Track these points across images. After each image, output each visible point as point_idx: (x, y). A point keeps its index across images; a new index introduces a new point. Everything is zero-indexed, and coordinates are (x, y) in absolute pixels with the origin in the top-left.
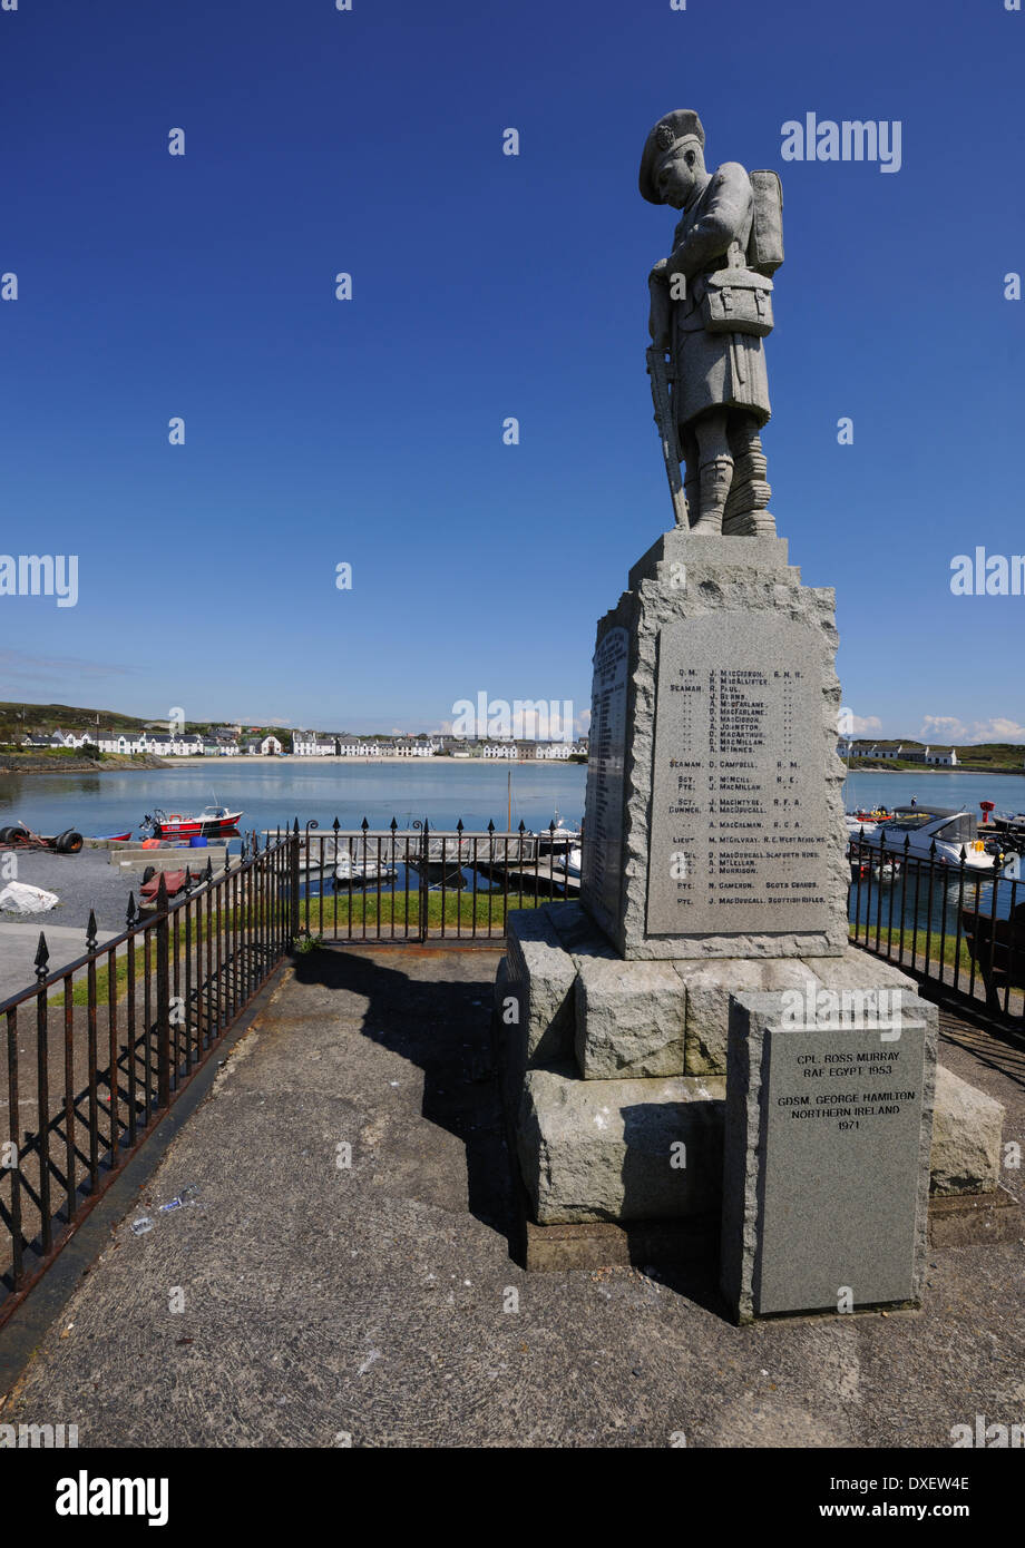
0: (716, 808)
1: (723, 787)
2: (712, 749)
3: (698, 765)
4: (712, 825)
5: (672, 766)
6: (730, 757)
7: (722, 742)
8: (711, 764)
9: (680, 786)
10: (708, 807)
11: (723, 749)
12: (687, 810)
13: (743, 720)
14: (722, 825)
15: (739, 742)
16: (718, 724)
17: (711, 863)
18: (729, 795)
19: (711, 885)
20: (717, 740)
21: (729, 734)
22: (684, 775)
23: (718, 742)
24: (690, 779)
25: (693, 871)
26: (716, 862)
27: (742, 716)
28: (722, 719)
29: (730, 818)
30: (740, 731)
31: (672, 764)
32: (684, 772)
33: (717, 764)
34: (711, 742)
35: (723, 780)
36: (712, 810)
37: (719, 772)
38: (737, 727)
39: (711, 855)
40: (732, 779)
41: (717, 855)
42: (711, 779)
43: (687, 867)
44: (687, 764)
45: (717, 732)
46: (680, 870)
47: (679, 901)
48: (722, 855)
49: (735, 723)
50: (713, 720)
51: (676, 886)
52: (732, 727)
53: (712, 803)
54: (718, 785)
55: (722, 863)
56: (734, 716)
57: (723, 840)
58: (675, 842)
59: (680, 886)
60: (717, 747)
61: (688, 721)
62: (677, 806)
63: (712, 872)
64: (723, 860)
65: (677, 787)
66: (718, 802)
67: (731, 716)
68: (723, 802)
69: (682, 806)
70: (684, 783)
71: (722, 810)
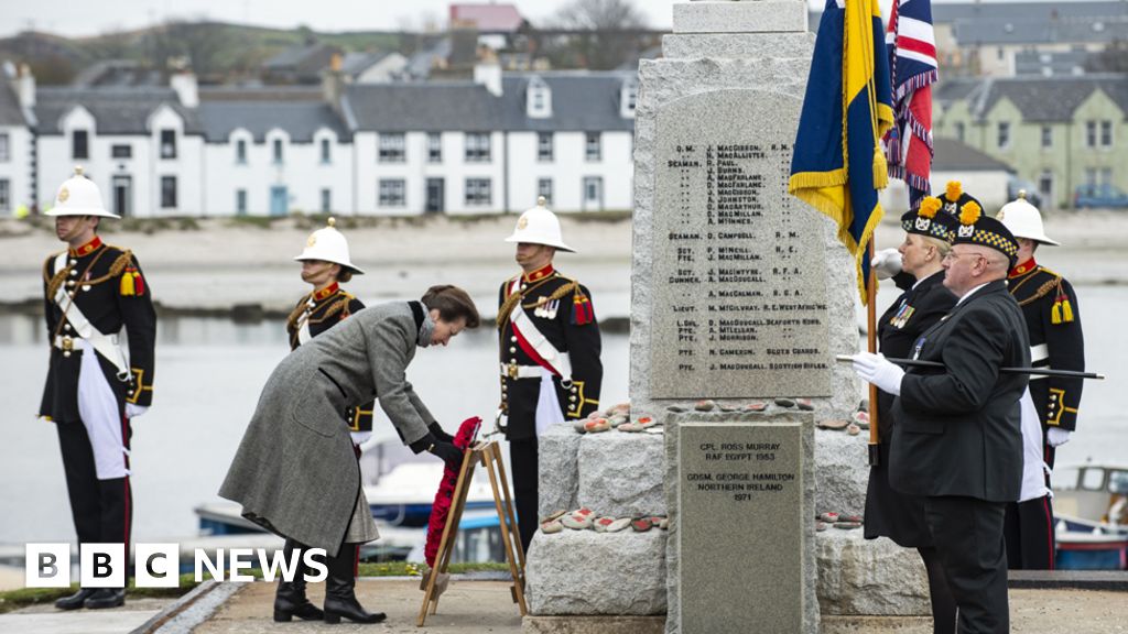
0: (716, 278)
1: (721, 257)
2: (710, 221)
3: (697, 236)
4: (711, 294)
5: (671, 238)
6: (728, 228)
7: (720, 214)
8: (710, 236)
9: (679, 257)
10: (707, 277)
11: (721, 222)
12: (687, 280)
13: (741, 193)
14: (721, 294)
15: (737, 214)
16: (716, 197)
17: (711, 330)
18: (727, 265)
19: (712, 352)
20: (715, 213)
21: (727, 207)
22: (683, 247)
23: (716, 215)
24: (689, 250)
25: (693, 339)
26: (716, 329)
27: (739, 189)
28: (720, 193)
29: (729, 287)
30: (738, 203)
31: (672, 236)
32: (683, 244)
33: (716, 235)
34: (709, 214)
35: (721, 250)
36: (711, 280)
37: (717, 244)
38: (735, 200)
39: (711, 322)
40: (731, 250)
41: (717, 322)
42: (709, 250)
43: (688, 334)
44: (686, 237)
45: (715, 205)
46: (681, 337)
47: (681, 367)
48: (722, 323)
49: (733, 196)
50: (710, 193)
51: (677, 353)
52: (730, 200)
53: (711, 273)
54: (716, 256)
55: (722, 331)
56: (731, 189)
57: (722, 309)
58: (675, 310)
59: (681, 352)
60: (715, 220)
61: (685, 195)
62: (676, 276)
63: (712, 339)
64: (723, 327)
65: (677, 258)
66: (718, 273)
67: (728, 189)
68: (721, 272)
69: (682, 277)
70: (683, 254)
71: (721, 280)
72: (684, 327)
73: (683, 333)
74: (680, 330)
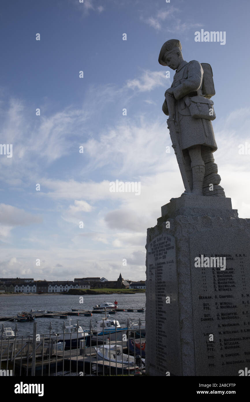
0: (220, 318)
1: (221, 307)
2: (215, 290)
3: (210, 297)
4: (219, 326)
5: (200, 299)
6: (223, 293)
7: (219, 286)
8: (216, 297)
9: (204, 308)
10: (216, 317)
11: (220, 290)
12: (208, 319)
13: (226, 276)
14: (223, 326)
15: (226, 286)
16: (217, 278)
17: (221, 344)
18: (224, 311)
19: (222, 356)
20: (217, 286)
21: (221, 283)
22: (206, 303)
23: (218, 287)
24: (208, 304)
25: (214, 349)
26: (223, 344)
27: (225, 274)
28: (218, 276)
29: (226, 322)
30: (226, 281)
31: (200, 298)
32: (205, 301)
33: (218, 296)
34: (215, 286)
35: (221, 304)
36: (218, 319)
37: (220, 301)
38: (224, 279)
39: (220, 340)
40: (225, 303)
41: (222, 340)
42: (216, 304)
43: (211, 347)
44: (206, 298)
45: (217, 282)
46: (208, 349)
47: (210, 365)
48: (225, 340)
49: (223, 278)
50: (214, 276)
51: (207, 357)
52: (222, 279)
53: (218, 315)
54: (219, 307)
55: (225, 344)
56: (222, 274)
57: (224, 333)
58: (205, 335)
59: (209, 357)
60: (217, 289)
61: (204, 277)
62: (204, 318)
63: (221, 349)
64: (225, 342)
65: (203, 309)
66: (220, 315)
67: (221, 274)
68: (222, 314)
69: (206, 318)
70: (206, 306)
71: (223, 318)
72: (209, 344)
73: (209, 347)
74: (208, 345)
